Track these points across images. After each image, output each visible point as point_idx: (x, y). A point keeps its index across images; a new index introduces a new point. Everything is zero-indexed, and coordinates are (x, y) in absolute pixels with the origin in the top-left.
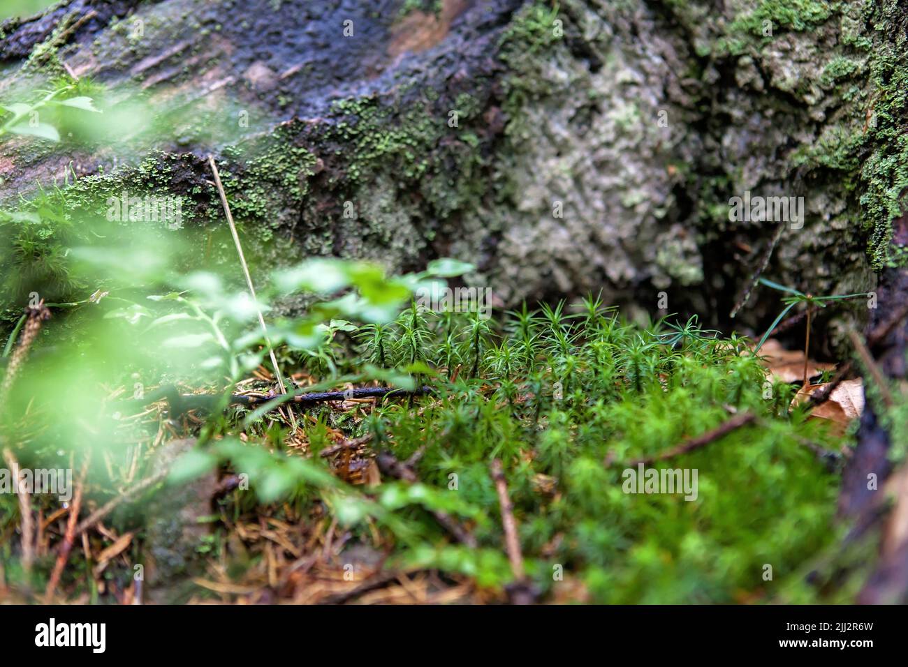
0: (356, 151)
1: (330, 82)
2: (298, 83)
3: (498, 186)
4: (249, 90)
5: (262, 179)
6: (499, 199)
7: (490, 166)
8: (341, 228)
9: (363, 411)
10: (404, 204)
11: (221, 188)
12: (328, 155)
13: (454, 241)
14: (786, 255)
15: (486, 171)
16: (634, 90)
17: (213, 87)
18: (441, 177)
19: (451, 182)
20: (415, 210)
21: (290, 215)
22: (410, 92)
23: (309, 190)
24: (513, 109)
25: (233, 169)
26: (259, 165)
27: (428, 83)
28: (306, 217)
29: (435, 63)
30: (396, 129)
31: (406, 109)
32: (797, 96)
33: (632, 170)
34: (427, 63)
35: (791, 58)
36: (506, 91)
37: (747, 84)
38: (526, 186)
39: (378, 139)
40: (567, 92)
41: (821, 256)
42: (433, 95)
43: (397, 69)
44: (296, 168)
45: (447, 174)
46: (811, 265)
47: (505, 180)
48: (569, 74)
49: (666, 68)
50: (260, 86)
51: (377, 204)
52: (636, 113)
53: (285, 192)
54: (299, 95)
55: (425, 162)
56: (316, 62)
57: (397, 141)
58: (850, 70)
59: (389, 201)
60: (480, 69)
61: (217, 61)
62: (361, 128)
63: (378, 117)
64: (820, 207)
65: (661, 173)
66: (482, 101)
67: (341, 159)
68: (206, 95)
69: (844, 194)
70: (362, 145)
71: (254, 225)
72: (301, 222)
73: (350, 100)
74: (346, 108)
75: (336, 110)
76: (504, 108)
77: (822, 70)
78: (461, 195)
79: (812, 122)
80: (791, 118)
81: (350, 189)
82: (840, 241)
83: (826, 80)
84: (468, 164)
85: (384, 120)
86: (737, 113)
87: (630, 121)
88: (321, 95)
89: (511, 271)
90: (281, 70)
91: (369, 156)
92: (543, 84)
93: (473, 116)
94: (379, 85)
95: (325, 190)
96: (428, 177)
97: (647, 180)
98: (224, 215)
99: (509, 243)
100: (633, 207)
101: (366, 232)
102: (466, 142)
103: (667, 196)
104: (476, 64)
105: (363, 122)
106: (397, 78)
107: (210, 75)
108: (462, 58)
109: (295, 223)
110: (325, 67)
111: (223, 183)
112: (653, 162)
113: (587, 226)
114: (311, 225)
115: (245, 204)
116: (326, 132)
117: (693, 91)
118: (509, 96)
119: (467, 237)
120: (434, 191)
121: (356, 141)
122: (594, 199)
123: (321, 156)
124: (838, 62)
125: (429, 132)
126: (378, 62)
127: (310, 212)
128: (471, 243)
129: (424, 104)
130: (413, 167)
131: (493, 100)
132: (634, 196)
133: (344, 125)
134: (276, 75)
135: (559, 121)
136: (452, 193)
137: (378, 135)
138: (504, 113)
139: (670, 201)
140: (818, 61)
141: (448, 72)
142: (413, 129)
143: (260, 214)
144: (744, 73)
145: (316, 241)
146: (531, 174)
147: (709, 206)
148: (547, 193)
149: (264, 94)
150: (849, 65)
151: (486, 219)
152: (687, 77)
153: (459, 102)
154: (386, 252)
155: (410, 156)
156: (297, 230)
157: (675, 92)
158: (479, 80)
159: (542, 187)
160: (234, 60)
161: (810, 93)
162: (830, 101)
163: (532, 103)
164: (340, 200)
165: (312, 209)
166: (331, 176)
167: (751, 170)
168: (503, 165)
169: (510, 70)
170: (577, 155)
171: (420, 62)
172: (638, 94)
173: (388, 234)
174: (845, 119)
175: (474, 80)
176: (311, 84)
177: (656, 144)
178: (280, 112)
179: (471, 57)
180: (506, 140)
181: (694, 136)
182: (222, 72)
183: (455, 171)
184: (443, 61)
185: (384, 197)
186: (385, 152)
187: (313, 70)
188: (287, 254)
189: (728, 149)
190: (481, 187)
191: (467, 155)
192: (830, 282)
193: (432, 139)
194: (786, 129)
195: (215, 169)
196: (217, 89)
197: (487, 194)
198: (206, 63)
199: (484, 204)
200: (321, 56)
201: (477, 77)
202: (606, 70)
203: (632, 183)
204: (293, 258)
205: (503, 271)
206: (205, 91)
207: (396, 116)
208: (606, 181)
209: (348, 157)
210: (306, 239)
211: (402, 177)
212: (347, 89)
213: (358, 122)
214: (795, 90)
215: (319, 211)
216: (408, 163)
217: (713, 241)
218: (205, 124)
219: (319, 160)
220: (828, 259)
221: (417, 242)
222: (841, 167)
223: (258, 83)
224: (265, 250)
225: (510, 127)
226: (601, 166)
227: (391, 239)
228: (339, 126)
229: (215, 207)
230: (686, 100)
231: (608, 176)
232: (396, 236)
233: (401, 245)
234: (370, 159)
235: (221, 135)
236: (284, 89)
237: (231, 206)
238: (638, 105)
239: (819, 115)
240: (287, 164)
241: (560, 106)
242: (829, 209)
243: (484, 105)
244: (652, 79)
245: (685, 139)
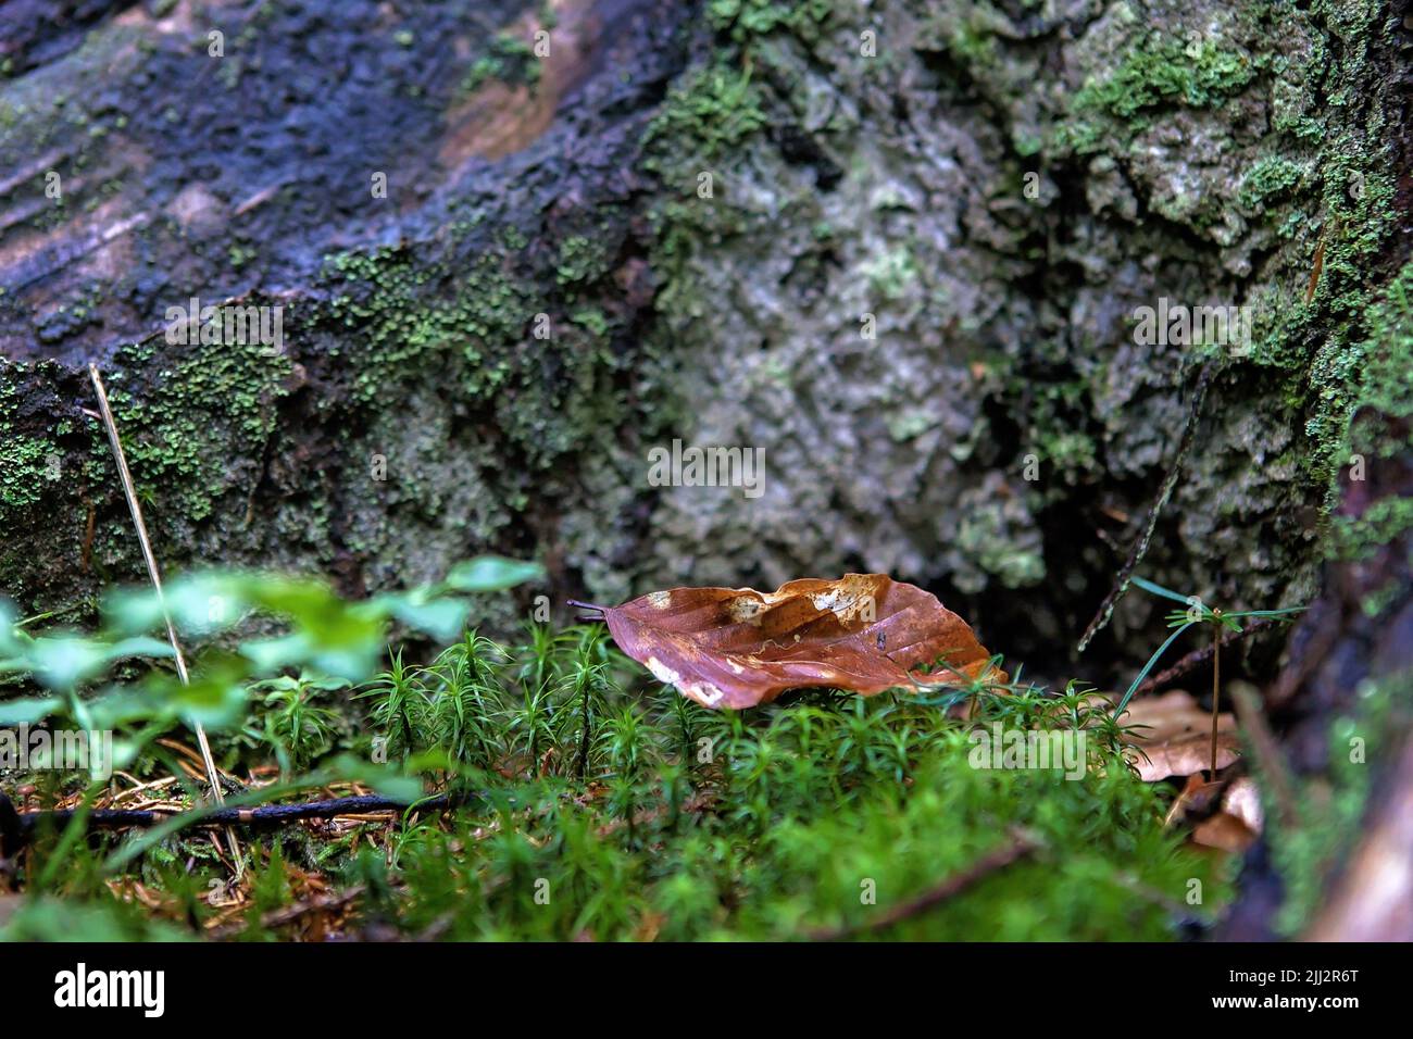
0: (370, 348)
1: (328, 219)
2: (267, 223)
3: (648, 407)
4: (176, 238)
5: (190, 405)
6: (650, 430)
7: (631, 370)
8: (345, 491)
9: (370, 838)
10: (466, 444)
11: (111, 423)
12: (316, 357)
13: (566, 511)
14: (1192, 529)
15: (624, 379)
16: (903, 220)
17: (109, 234)
18: (536, 392)
19: (556, 403)
20: (486, 455)
21: (245, 469)
22: (473, 236)
23: (279, 422)
24: (672, 263)
25: (136, 387)
26: (184, 378)
27: (506, 218)
28: (276, 473)
29: (521, 180)
30: (446, 306)
31: (465, 267)
32: (1198, 230)
33: (905, 371)
34: (506, 181)
35: (1184, 159)
36: (657, 230)
37: (1106, 208)
38: (705, 404)
39: (411, 325)
40: (775, 228)
41: (1255, 531)
42: (518, 240)
43: (453, 193)
44: (256, 382)
45: (548, 386)
46: (1240, 549)
47: (659, 394)
48: (778, 196)
49: (962, 179)
50: (196, 230)
51: (414, 446)
52: (908, 265)
53: (235, 426)
54: (269, 244)
55: (503, 366)
56: (301, 182)
57: (449, 327)
58: (1288, 180)
59: (437, 439)
60: (605, 188)
61: (118, 185)
62: (377, 305)
63: (411, 284)
64: (1247, 439)
65: (957, 375)
66: (610, 249)
67: (339, 363)
68: (96, 249)
69: (1288, 415)
70: (381, 336)
71: (175, 491)
72: (266, 482)
73: (358, 254)
74: (349, 269)
75: (331, 273)
76: (653, 262)
77: (1243, 179)
78: (577, 425)
79: (1228, 277)
80: (1192, 269)
81: (360, 419)
82: (1283, 504)
83: (1247, 199)
84: (587, 367)
85: (423, 290)
86: (1093, 263)
87: (898, 281)
88: (310, 244)
89: (679, 565)
90: (236, 199)
91: (395, 357)
92: (728, 213)
93: (593, 277)
94: (418, 224)
95: (311, 423)
96: (511, 393)
97: (934, 389)
98: (117, 473)
99: (675, 513)
100: (911, 439)
101: (393, 497)
102: (582, 326)
103: (973, 419)
104: (598, 179)
105: (383, 294)
106: (452, 209)
107: (105, 210)
108: (574, 168)
109: (254, 485)
110: (320, 191)
111: (115, 414)
112: (945, 356)
113: (824, 479)
114: (286, 487)
115: (157, 451)
116: (311, 316)
117: (1014, 221)
118: (662, 237)
119: (591, 503)
120: (522, 419)
121: (368, 329)
122: (837, 426)
123: (303, 359)
124: (1269, 166)
125: (509, 310)
126: (419, 179)
127: (283, 464)
128: (600, 516)
129: (500, 257)
130: (481, 375)
131: (632, 247)
132: (912, 421)
133: (346, 300)
134: (227, 208)
135: (764, 283)
136: (559, 422)
137: (410, 318)
138: (655, 269)
139: (979, 428)
140: (1234, 163)
141: (545, 196)
142: (480, 305)
143: (185, 469)
144: (1100, 187)
145: (296, 517)
146: (713, 382)
147: (1046, 438)
148: (745, 417)
149: (203, 244)
150: (1287, 171)
151: (626, 468)
152: (1001, 195)
153: (566, 252)
154: (433, 534)
155: (473, 355)
156: (258, 498)
157: (980, 223)
158: (604, 210)
159: (733, 407)
160: (149, 182)
161: (1221, 223)
162: (1258, 239)
163: (708, 251)
164: (341, 440)
165: (287, 457)
166: (321, 396)
167: (1121, 369)
168: (655, 369)
169: (665, 189)
170: (799, 345)
171: (496, 178)
172: (911, 229)
173: (436, 501)
174: (1284, 273)
175: (594, 210)
176: (293, 223)
177: (946, 322)
178: (234, 277)
179: (589, 166)
180: (659, 319)
181: (1020, 306)
182: (128, 204)
183: (562, 381)
184: (538, 176)
185: (426, 433)
186: (424, 349)
187: (296, 196)
188: (240, 543)
189: (1080, 328)
190: (614, 407)
191: (584, 350)
192: (1272, 580)
193: (516, 321)
194: (1185, 291)
195: (99, 387)
196: (115, 238)
197: (626, 422)
198: (98, 190)
199: (621, 439)
200: (310, 172)
201: (599, 205)
202: (850, 184)
203: (904, 397)
204: (252, 550)
205: (664, 565)
206: (94, 242)
207: (447, 280)
208: (858, 393)
209: (353, 360)
210: (277, 514)
211: (459, 395)
212: (360, 232)
213: (372, 294)
214: (1195, 218)
215: (299, 462)
216: (471, 368)
217: (1058, 504)
218: (91, 304)
219: (298, 367)
220: (1268, 539)
221: (493, 514)
222: (1277, 364)
223: (192, 223)
224: (198, 537)
225: (667, 296)
226: (848, 364)
227: (442, 510)
228: (335, 304)
229: (99, 458)
230: (1001, 238)
231: (860, 382)
232: (451, 505)
233: (461, 522)
234: (396, 363)
235: (123, 321)
236: (241, 233)
237: (129, 457)
238: (911, 250)
239: (1239, 265)
240: (236, 376)
241: (762, 254)
242: (1263, 443)
243: (613, 257)
244: (937, 199)
245: (1003, 311)
